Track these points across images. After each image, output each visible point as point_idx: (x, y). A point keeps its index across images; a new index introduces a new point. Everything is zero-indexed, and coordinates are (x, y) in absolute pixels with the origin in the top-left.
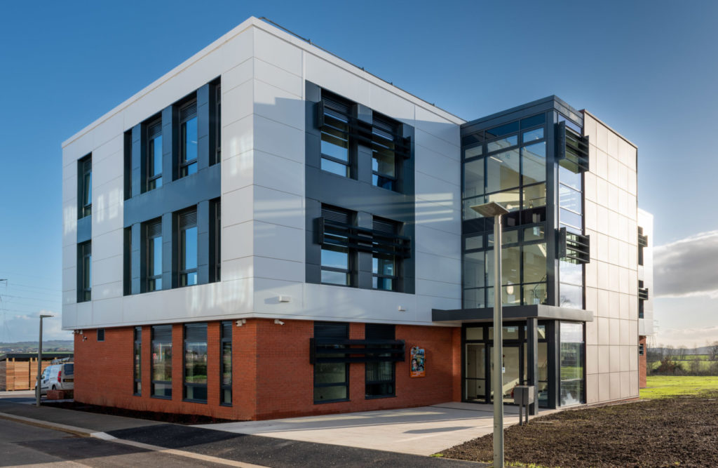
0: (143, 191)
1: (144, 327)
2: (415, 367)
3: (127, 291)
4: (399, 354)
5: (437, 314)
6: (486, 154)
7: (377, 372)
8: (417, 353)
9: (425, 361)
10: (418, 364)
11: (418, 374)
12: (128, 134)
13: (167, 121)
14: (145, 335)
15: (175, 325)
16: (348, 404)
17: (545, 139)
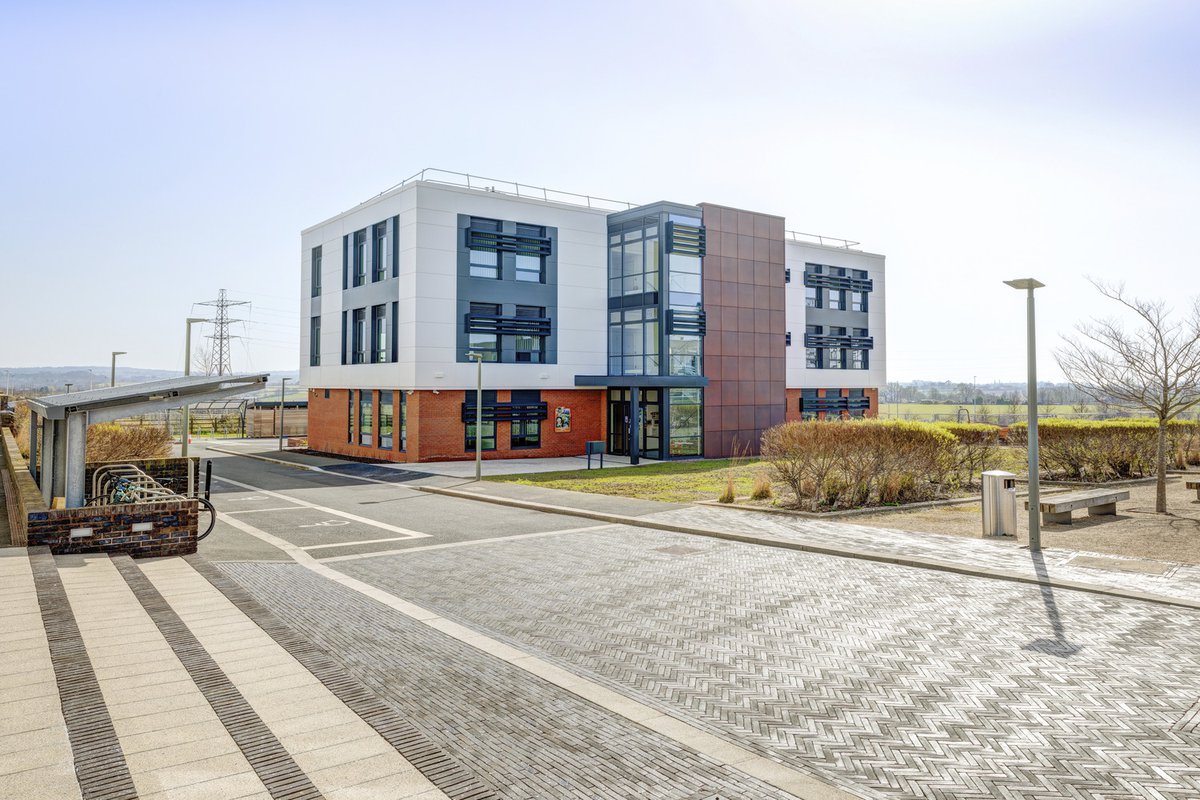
0: (355, 286)
1: (356, 390)
2: (559, 424)
3: (344, 362)
4: (543, 414)
5: (579, 379)
6: (623, 243)
7: (523, 428)
8: (562, 413)
9: (571, 419)
10: (562, 421)
11: (562, 429)
12: (346, 238)
13: (369, 235)
14: (356, 396)
15: (375, 390)
16: (495, 453)
17: (659, 235)
